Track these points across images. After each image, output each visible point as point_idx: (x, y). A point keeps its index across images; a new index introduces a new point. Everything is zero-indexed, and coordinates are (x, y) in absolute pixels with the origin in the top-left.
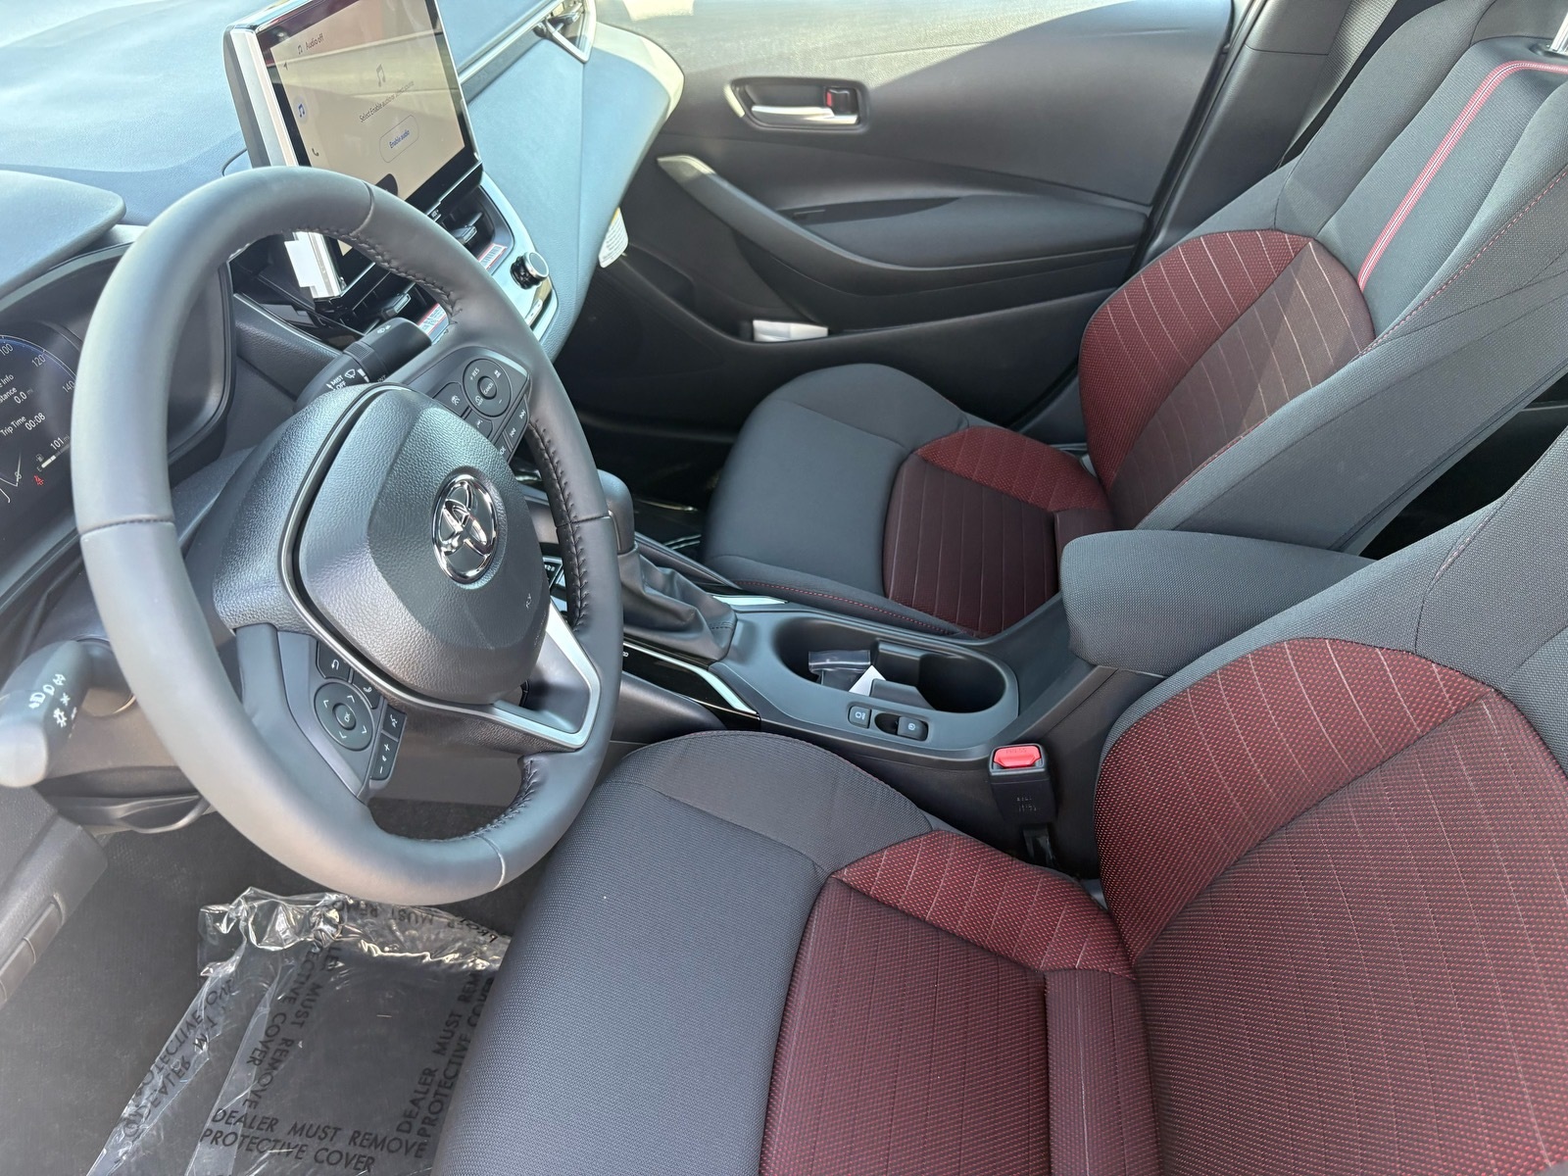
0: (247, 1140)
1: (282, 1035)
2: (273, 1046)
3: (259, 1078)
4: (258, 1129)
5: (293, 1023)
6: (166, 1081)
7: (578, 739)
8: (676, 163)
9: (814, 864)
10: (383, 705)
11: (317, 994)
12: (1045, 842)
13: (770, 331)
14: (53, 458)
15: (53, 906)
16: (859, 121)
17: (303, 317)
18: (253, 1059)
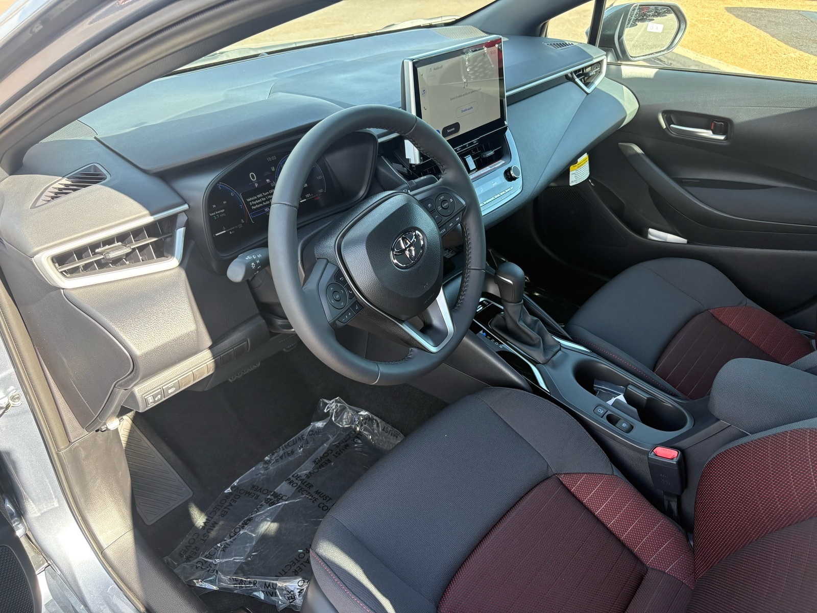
0: (300, 488)
1: (328, 458)
2: (324, 460)
3: (314, 469)
4: (306, 486)
5: (334, 455)
6: (283, 455)
7: (433, 349)
8: (627, 146)
9: (548, 466)
10: (354, 300)
11: (346, 448)
12: (674, 505)
13: (656, 235)
14: (305, 200)
15: (246, 342)
16: (726, 139)
17: (405, 170)
18: (315, 461)
